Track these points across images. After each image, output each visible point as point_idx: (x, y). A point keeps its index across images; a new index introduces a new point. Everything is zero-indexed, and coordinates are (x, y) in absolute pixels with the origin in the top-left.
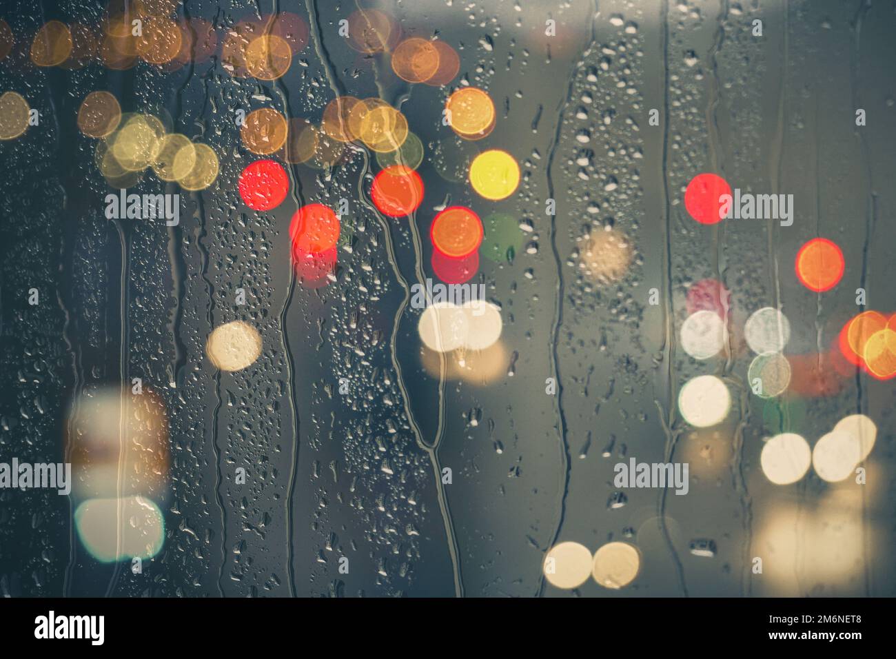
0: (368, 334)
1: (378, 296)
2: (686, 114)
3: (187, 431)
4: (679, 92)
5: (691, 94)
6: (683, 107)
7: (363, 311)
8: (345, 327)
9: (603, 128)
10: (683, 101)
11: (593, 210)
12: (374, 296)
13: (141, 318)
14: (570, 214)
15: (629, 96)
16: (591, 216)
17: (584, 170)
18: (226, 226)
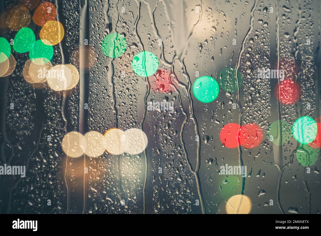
0: (172, 131)
1: (176, 118)
2: (286, 55)
3: (109, 164)
4: (283, 47)
5: (287, 48)
6: (285, 52)
7: (170, 123)
8: (164, 128)
9: (256, 60)
10: (285, 50)
11: (252, 89)
12: (174, 118)
13: (92, 124)
14: (244, 90)
15: (265, 48)
16: (251, 90)
17: (249, 74)
18: (122, 92)
